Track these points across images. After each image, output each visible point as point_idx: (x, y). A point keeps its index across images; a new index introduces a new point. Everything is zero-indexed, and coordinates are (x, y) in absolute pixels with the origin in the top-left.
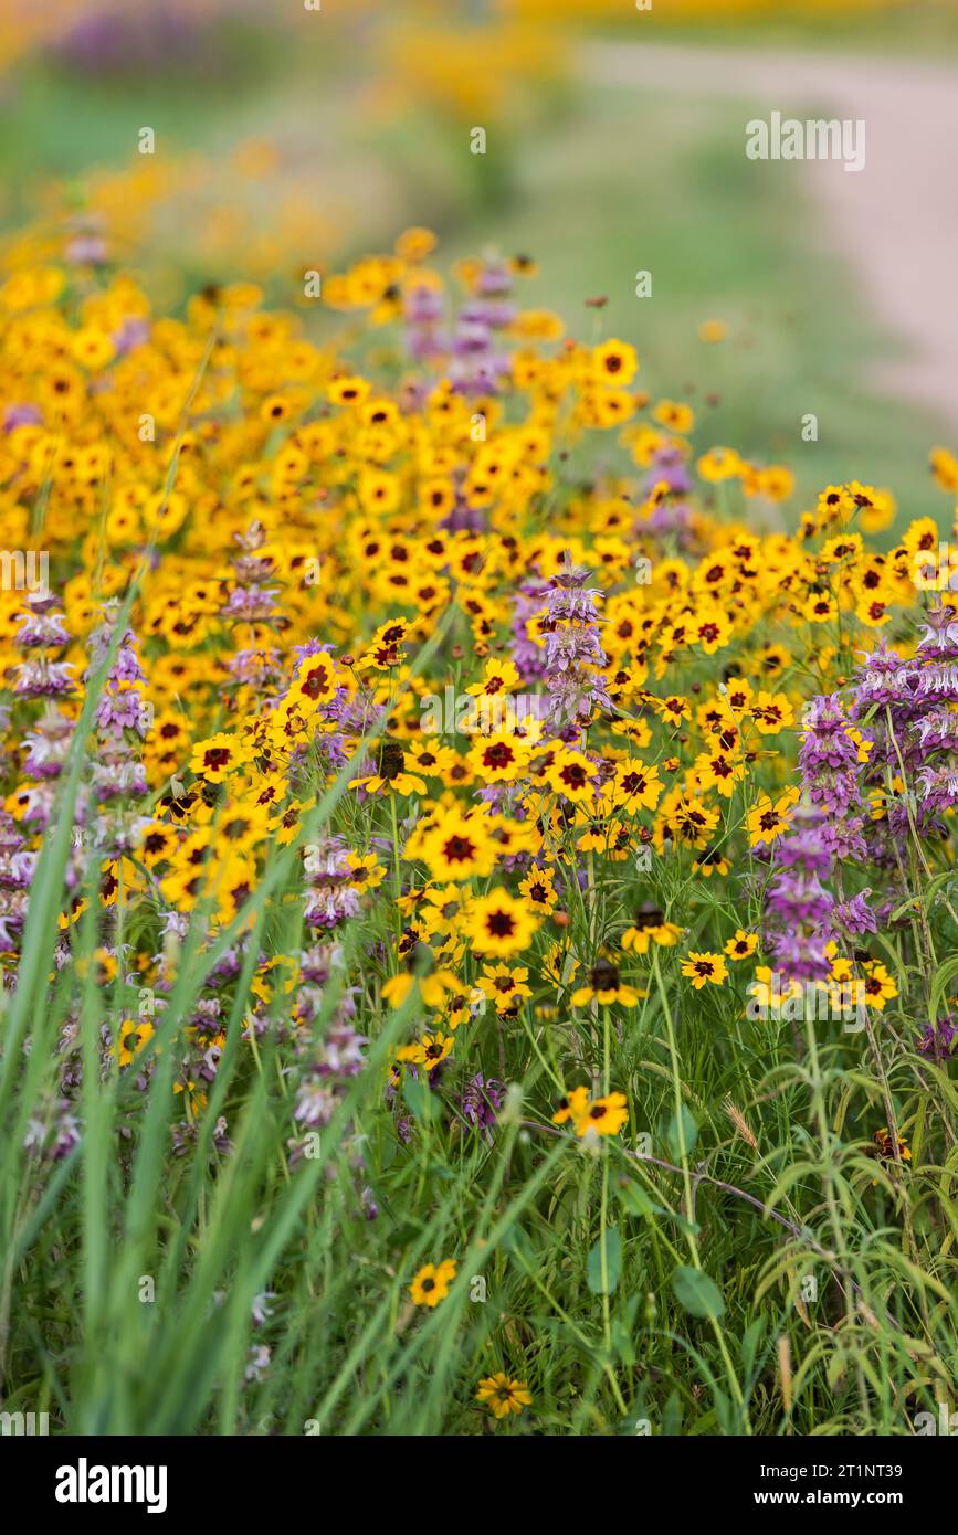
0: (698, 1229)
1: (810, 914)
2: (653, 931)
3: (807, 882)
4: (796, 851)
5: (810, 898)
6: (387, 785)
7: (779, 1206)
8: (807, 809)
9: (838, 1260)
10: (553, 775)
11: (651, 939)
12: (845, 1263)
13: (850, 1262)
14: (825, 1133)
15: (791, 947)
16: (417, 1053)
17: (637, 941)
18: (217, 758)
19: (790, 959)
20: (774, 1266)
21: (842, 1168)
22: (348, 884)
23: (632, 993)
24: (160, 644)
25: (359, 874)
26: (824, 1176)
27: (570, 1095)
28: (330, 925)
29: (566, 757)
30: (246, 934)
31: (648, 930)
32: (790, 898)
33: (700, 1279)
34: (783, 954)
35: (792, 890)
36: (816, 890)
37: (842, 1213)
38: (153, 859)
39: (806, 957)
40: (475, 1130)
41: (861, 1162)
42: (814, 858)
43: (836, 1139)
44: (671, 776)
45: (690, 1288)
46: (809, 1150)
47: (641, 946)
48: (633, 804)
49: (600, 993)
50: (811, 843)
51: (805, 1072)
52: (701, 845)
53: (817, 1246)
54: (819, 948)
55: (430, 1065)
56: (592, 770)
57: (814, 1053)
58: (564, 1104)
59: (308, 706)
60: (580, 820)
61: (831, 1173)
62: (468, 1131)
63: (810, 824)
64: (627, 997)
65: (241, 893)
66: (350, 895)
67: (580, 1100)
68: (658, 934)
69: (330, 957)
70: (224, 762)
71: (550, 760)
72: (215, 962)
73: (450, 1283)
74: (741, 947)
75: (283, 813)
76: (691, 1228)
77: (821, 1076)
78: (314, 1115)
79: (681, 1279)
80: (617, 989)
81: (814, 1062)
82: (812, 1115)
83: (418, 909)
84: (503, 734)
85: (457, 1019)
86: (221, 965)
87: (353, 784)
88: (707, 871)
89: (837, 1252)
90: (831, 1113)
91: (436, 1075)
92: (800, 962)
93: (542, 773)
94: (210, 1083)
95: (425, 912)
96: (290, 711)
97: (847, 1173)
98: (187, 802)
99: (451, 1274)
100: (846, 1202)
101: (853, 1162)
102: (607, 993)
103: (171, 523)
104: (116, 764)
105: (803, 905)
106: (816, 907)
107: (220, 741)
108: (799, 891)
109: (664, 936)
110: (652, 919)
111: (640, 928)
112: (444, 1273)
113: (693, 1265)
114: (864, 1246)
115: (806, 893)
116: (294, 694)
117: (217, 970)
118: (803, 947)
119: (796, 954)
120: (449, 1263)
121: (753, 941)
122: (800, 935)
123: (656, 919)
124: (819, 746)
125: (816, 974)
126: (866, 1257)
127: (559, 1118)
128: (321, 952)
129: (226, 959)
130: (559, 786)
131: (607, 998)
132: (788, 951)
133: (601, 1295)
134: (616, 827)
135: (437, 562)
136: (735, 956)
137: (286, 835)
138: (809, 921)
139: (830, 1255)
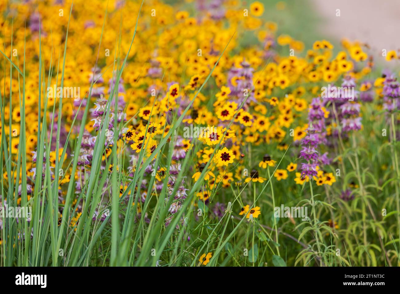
0: (279, 245)
1: (312, 157)
2: (268, 162)
3: (311, 149)
4: (308, 140)
5: (312, 153)
6: (193, 122)
7: (301, 240)
8: (311, 128)
9: (318, 254)
10: (240, 119)
11: (267, 164)
12: (320, 255)
13: (322, 255)
14: (315, 219)
15: (307, 167)
16: (201, 195)
17: (263, 165)
18: (146, 112)
19: (306, 170)
20: (300, 256)
21: (320, 228)
22: (182, 148)
23: (262, 179)
24: (128, 86)
25: (186, 146)
26: (315, 231)
27: (244, 207)
28: (177, 160)
29: (244, 114)
30: (154, 161)
31: (267, 162)
32: (306, 153)
33: (279, 259)
34: (304, 169)
35: (307, 151)
36: (314, 151)
37: (320, 241)
38: (128, 139)
39: (310, 170)
40: (217, 218)
41: (325, 227)
42: (313, 142)
43: (318, 221)
44: (272, 121)
45: (277, 261)
46: (311, 223)
47: (265, 166)
48: (261, 129)
49: (253, 179)
50: (313, 138)
51: (310, 202)
52: (280, 141)
53: (312, 250)
54: (314, 167)
55: (205, 199)
56: (251, 117)
57: (312, 197)
58: (243, 210)
59: (172, 99)
60: (247, 132)
61: (317, 230)
62: (215, 218)
63: (312, 132)
64: (261, 180)
65: (153, 148)
66: (182, 151)
67: (247, 208)
68: (269, 163)
69: (177, 167)
70: (148, 113)
71: (239, 114)
72: (146, 169)
73: (210, 259)
74: (292, 168)
75: (165, 129)
76: (277, 245)
77: (314, 203)
78: (173, 210)
79: (274, 259)
80: (258, 178)
81: (312, 198)
82: (312, 214)
83: (201, 156)
84: (226, 107)
85: (212, 187)
86: (147, 170)
87: (184, 121)
88: (281, 148)
89: (318, 252)
90: (317, 212)
91: (207, 202)
92: (309, 171)
93: (237, 118)
94: (143, 203)
95: (204, 156)
96: (167, 100)
97: (321, 230)
98: (137, 126)
99: (211, 256)
100: (321, 238)
101: (323, 227)
102: (255, 179)
103: (131, 53)
104: (118, 113)
105: (310, 155)
106: (313, 156)
107: (147, 108)
108: (309, 151)
109: (271, 164)
110: (267, 159)
111: (264, 161)
112: (209, 256)
113: (278, 255)
114: (325, 250)
115: (311, 152)
116: (168, 95)
117: (146, 171)
118: (310, 167)
119: (308, 169)
120: (210, 254)
121: (295, 166)
122: (309, 163)
123: (268, 159)
124: (314, 113)
125: (313, 174)
126: (326, 253)
127: (241, 214)
128: (175, 166)
129: (148, 168)
130: (242, 122)
131: (255, 180)
132: (306, 168)
133: (252, 263)
134: (257, 135)
135: (206, 63)
136: (290, 170)
137: (165, 135)
138: (312, 159)
139: (316, 253)
